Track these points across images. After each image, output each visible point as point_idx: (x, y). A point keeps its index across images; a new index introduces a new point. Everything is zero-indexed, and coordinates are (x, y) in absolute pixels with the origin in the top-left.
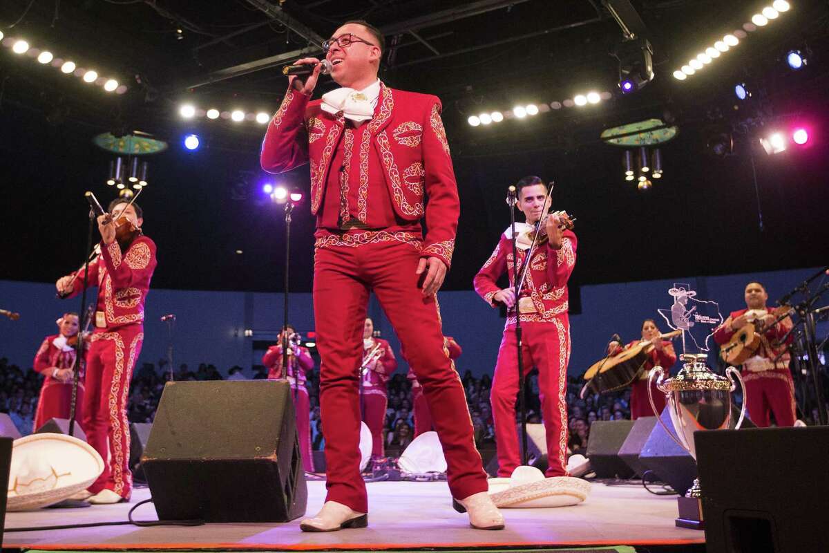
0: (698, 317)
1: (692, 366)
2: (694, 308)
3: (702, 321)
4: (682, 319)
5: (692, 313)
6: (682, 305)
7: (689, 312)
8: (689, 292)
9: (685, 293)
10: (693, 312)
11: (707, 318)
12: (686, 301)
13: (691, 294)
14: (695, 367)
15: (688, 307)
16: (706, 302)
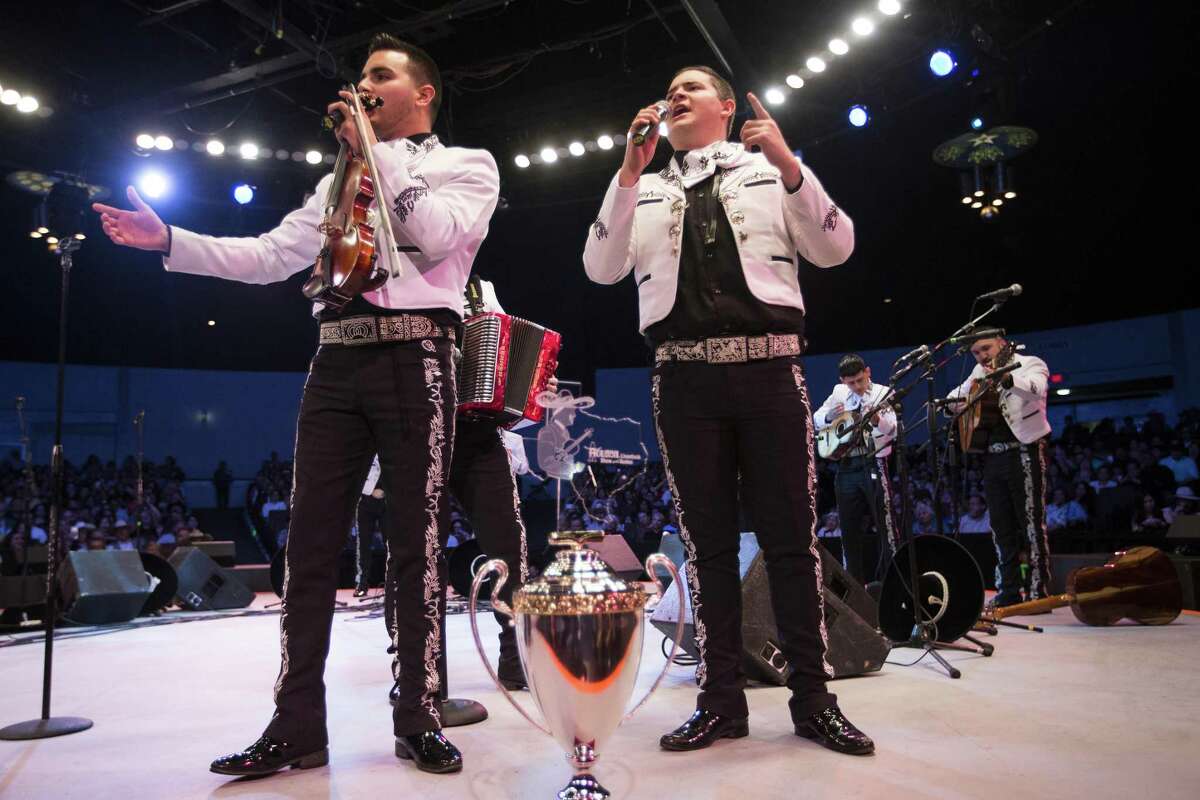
0: (594, 452)
1: (573, 558)
2: (588, 433)
3: (603, 461)
4: (559, 457)
5: (582, 444)
6: (562, 427)
7: (577, 442)
8: (579, 400)
9: (571, 402)
10: (587, 442)
11: (615, 454)
12: (571, 418)
13: (585, 404)
14: (578, 559)
15: (575, 430)
16: (615, 420)
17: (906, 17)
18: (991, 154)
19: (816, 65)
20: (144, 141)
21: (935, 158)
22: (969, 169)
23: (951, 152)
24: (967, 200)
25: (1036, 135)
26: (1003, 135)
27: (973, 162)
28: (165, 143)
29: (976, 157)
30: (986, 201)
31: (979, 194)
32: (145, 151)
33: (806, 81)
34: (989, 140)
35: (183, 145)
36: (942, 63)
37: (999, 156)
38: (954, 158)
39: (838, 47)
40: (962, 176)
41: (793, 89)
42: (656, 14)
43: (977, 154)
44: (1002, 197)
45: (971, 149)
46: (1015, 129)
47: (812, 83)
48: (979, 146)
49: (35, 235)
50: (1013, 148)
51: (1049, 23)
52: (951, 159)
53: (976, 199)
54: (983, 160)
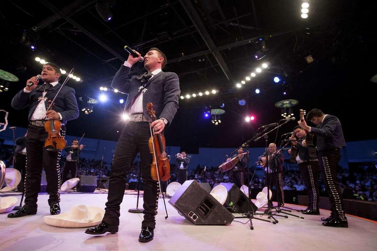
17: (269, 68)
18: (288, 106)
19: (248, 79)
20: (102, 88)
21: (276, 105)
22: (283, 108)
23: (279, 104)
24: (282, 115)
25: (298, 102)
26: (291, 101)
27: (284, 107)
28: (106, 89)
29: (285, 106)
30: (287, 115)
31: (285, 114)
32: (101, 91)
33: (246, 82)
34: (288, 102)
35: (109, 90)
36: (277, 80)
37: (290, 106)
38: (280, 106)
39: (253, 75)
40: (281, 110)
41: (243, 84)
42: (213, 66)
43: (285, 105)
44: (290, 115)
45: (284, 104)
46: (294, 100)
47: (247, 83)
48: (285, 104)
49: (83, 110)
50: (293, 104)
51: (301, 72)
52: (279, 106)
53: (284, 115)
54: (286, 107)
